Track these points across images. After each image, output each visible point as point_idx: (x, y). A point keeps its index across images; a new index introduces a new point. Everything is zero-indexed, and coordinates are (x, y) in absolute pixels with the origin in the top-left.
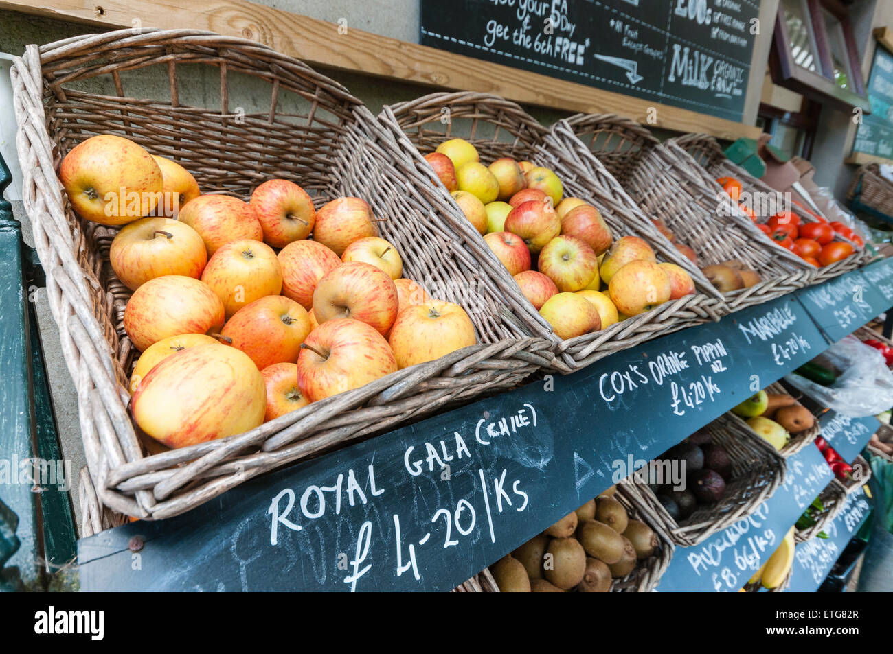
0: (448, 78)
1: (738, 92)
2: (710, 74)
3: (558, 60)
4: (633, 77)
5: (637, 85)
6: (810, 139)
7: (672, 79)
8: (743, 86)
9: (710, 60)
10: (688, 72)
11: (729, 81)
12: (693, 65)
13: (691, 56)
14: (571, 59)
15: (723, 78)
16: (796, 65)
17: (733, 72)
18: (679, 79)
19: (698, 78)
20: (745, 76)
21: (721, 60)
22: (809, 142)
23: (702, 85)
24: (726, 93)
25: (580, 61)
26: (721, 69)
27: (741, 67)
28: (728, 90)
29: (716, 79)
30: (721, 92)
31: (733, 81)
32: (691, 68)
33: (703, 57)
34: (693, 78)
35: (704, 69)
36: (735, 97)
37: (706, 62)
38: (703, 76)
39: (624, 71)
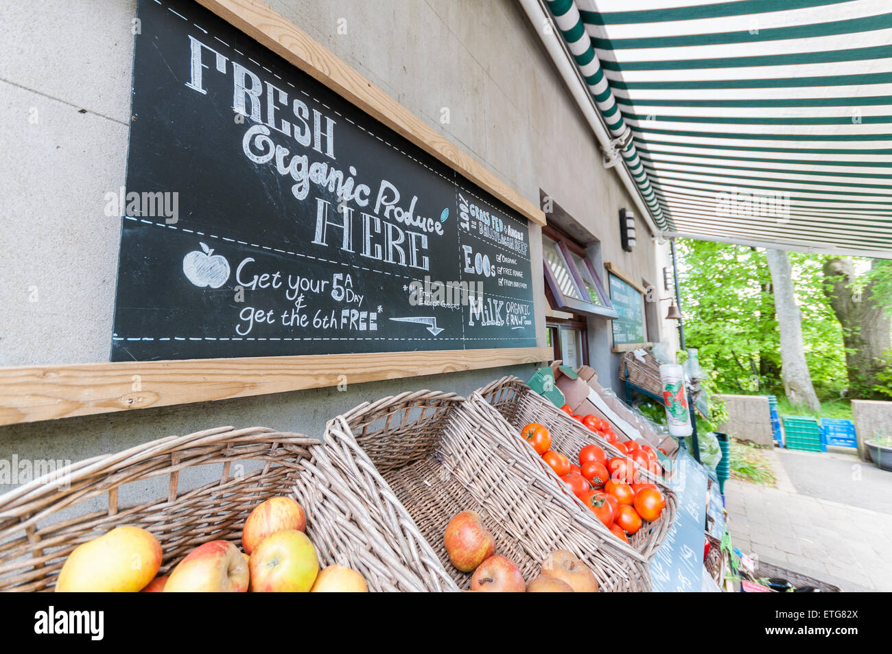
0: (157, 394)
1: (528, 323)
2: (503, 313)
3: (347, 331)
4: (434, 330)
5: (438, 336)
6: (584, 333)
7: (471, 324)
8: (531, 317)
9: (502, 303)
10: (485, 315)
11: (519, 316)
12: (488, 309)
13: (485, 303)
14: (363, 327)
15: (514, 314)
16: (564, 296)
17: (521, 308)
18: (478, 323)
19: (494, 319)
20: (531, 309)
21: (510, 301)
22: (585, 336)
23: (499, 323)
24: (519, 325)
25: (373, 327)
26: (511, 308)
27: (527, 304)
28: (521, 322)
29: (509, 316)
30: (516, 326)
31: (523, 315)
32: (486, 312)
33: (495, 302)
34: (490, 320)
35: (498, 311)
36: (526, 326)
37: (498, 305)
38: (498, 316)
39: (424, 327)
